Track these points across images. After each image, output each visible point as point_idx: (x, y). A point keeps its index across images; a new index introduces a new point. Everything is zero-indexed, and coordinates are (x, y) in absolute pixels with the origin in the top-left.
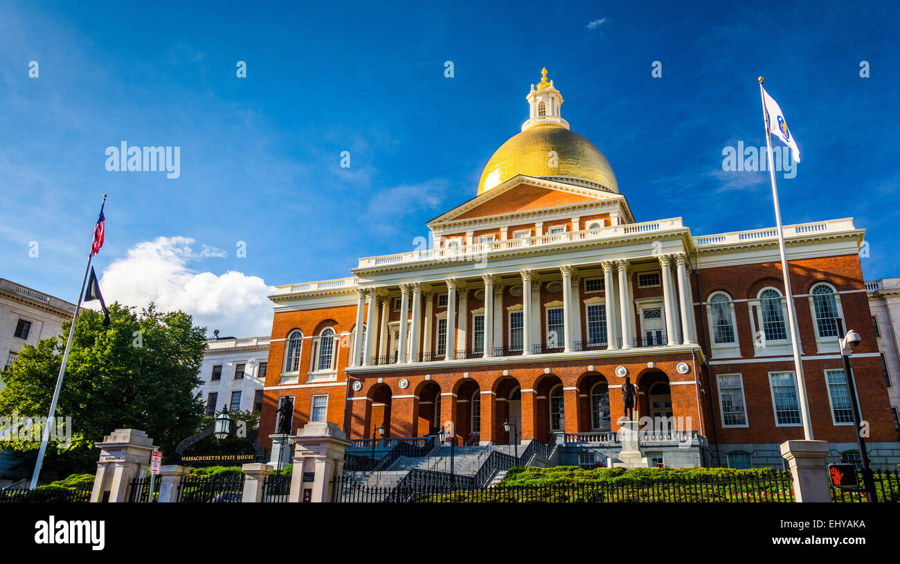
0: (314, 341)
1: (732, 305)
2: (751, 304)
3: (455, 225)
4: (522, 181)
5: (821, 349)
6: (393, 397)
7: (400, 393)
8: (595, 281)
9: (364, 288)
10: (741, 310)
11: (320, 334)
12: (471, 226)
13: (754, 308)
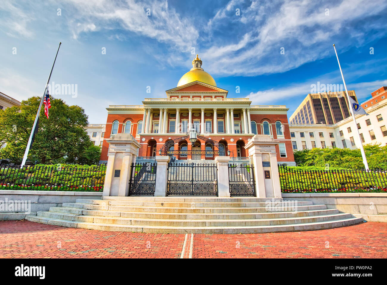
0: (124, 124)
1: (256, 125)
2: (261, 125)
3: (175, 93)
4: (198, 83)
5: (278, 138)
6: (157, 144)
7: (160, 143)
8: (220, 114)
9: (146, 108)
10: (259, 126)
11: (126, 123)
12: (181, 94)
13: (262, 126)
